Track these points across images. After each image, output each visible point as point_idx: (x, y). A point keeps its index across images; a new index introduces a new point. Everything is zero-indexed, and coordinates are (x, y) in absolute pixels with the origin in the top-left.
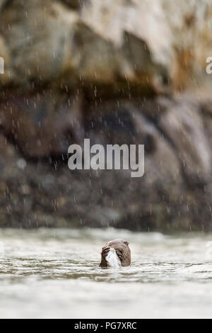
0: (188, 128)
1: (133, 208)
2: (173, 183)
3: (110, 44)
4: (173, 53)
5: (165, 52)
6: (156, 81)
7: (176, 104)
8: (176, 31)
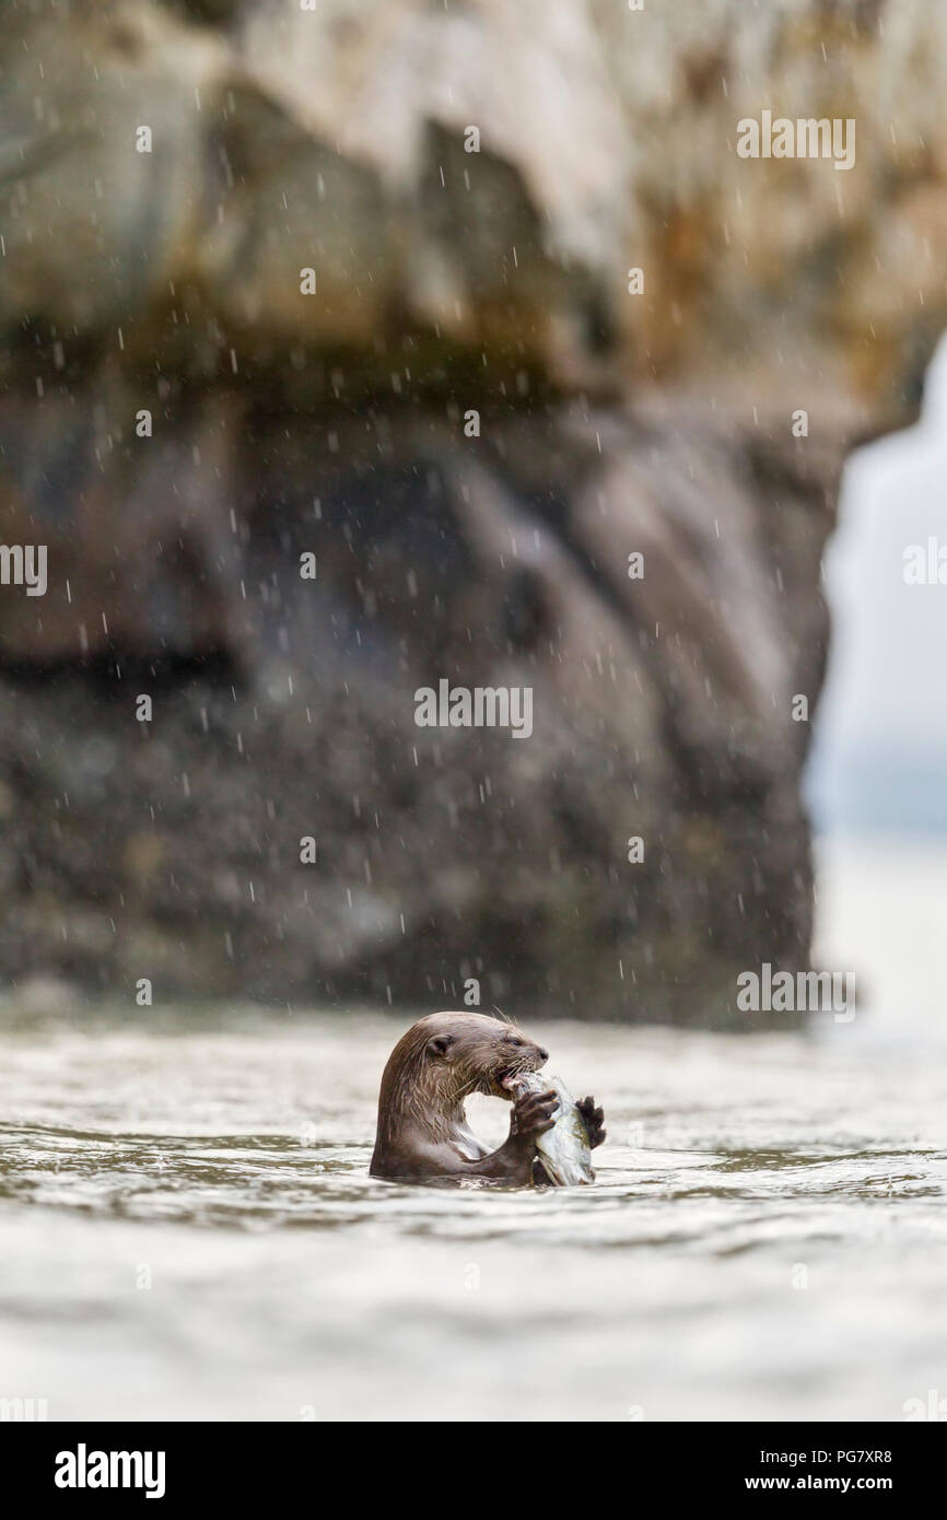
0: (692, 543)
1: (457, 887)
2: (627, 777)
3: (363, 173)
4: (632, 219)
5: (596, 211)
6: (562, 336)
7: (645, 436)
8: (646, 123)
